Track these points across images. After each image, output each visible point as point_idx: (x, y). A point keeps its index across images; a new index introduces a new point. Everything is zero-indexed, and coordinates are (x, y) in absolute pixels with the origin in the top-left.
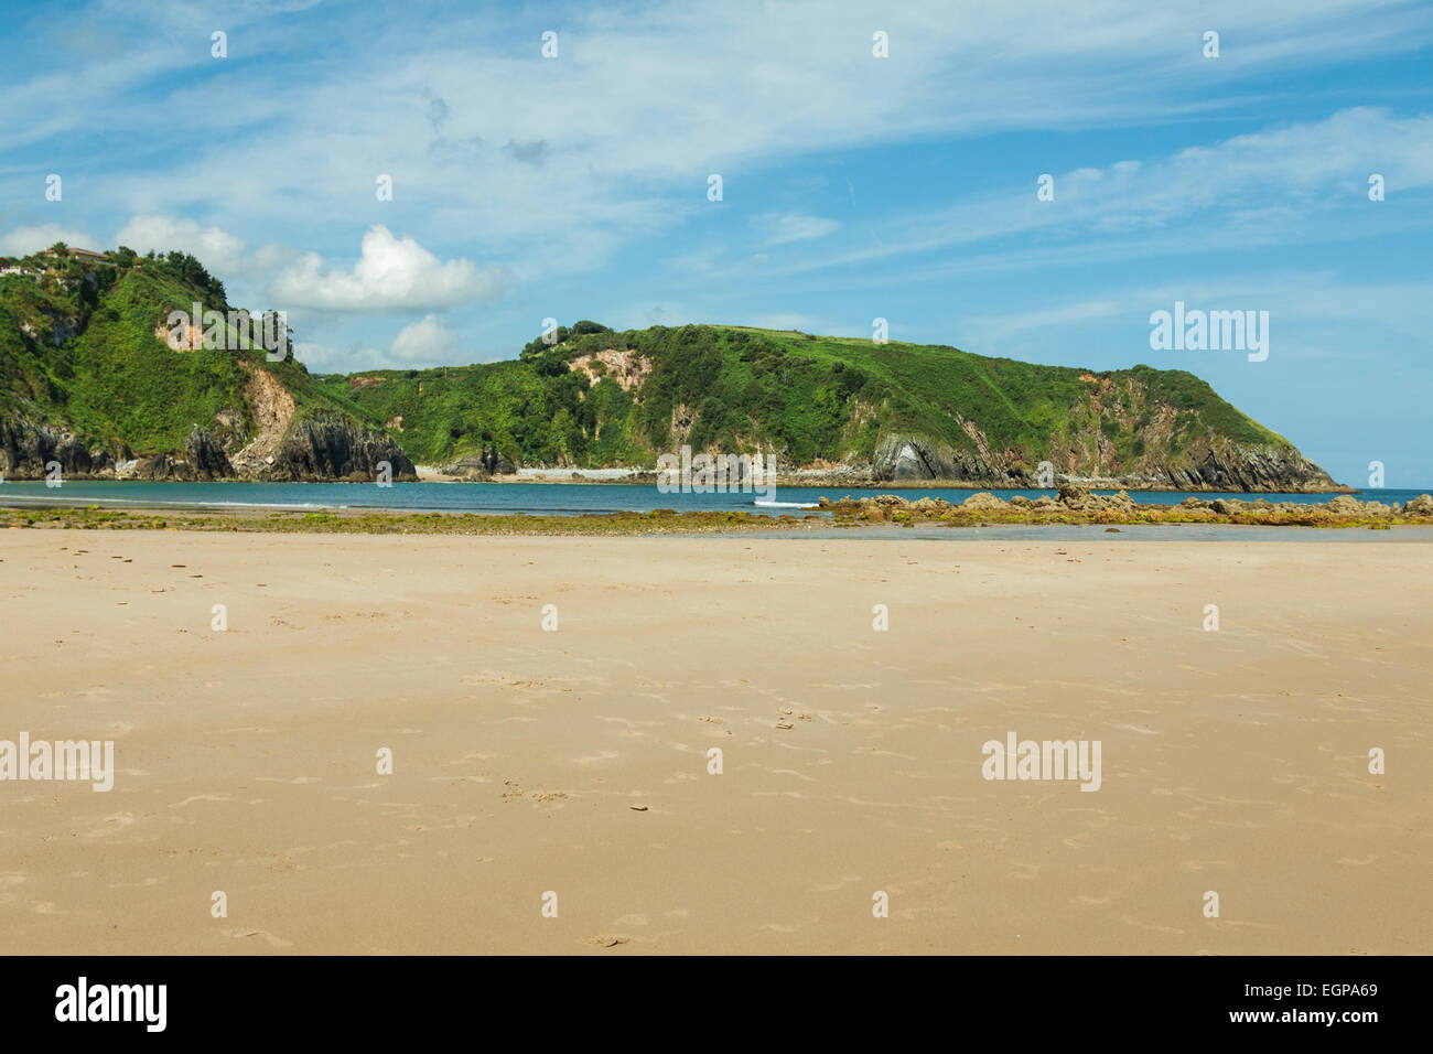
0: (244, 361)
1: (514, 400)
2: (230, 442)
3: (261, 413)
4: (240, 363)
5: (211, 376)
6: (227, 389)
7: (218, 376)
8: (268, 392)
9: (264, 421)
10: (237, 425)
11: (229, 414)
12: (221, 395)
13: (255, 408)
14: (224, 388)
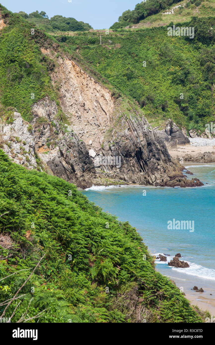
0: (46, 49)
1: (173, 69)
2: (48, 134)
3: (68, 104)
4: (43, 50)
5: (25, 66)
6: (43, 79)
7: (31, 66)
8: (75, 81)
9: (72, 111)
10: (52, 116)
11: (46, 106)
12: (38, 86)
13: (62, 97)
14: (38, 78)
